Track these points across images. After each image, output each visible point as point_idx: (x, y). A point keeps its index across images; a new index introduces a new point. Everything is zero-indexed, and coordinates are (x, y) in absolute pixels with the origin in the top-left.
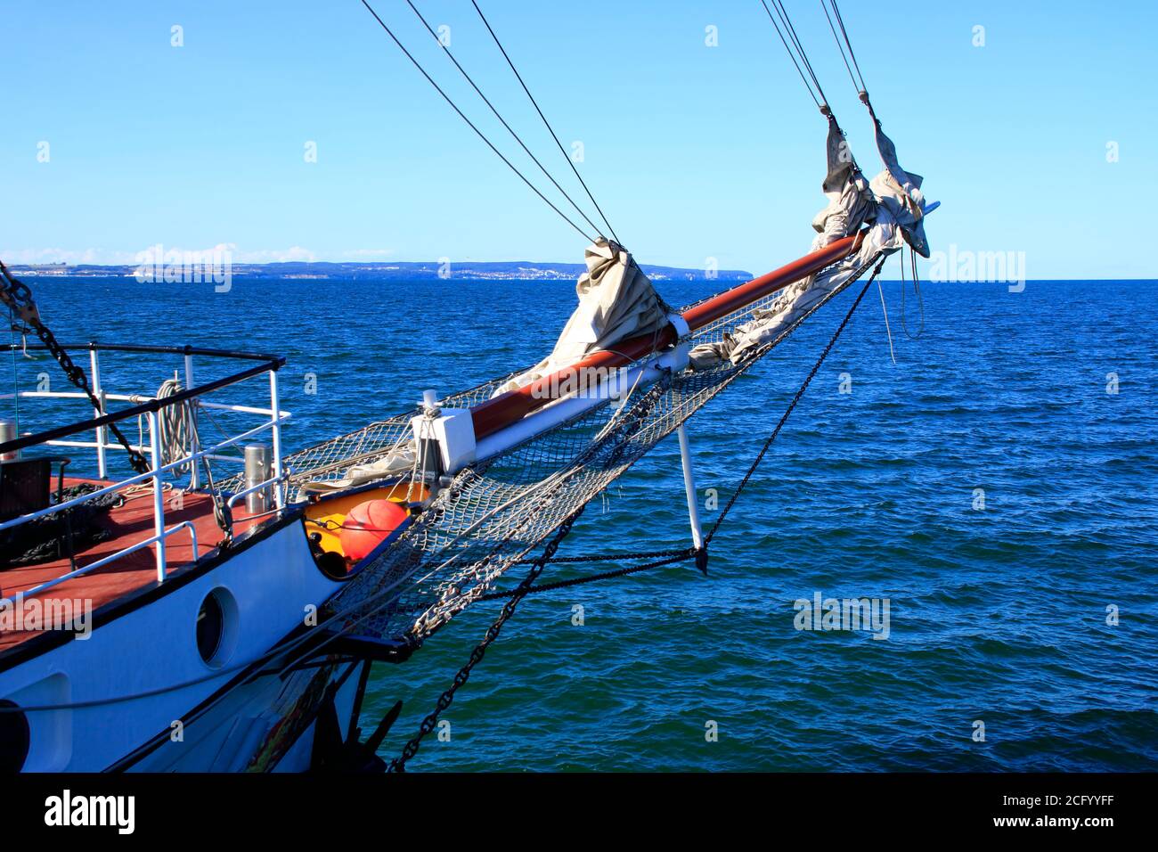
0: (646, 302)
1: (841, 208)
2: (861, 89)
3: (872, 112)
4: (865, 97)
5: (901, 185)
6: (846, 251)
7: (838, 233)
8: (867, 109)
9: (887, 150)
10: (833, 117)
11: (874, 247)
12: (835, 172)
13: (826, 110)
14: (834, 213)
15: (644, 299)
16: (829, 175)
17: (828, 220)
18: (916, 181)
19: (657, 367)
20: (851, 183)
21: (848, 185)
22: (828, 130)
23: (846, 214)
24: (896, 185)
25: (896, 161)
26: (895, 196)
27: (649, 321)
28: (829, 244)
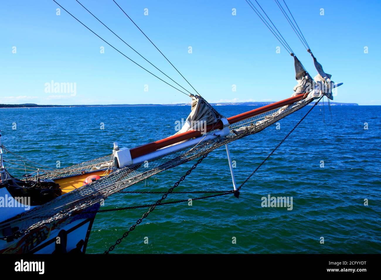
0: (209, 114)
1: (301, 85)
2: (308, 49)
3: (312, 55)
4: (309, 51)
5: (323, 77)
6: (301, 98)
7: (299, 92)
8: (310, 54)
9: (319, 67)
10: (295, 57)
11: (311, 96)
12: (299, 74)
13: (292, 55)
14: (298, 86)
15: (207, 113)
16: (296, 75)
17: (297, 88)
18: (329, 76)
19: (214, 135)
20: (304, 77)
21: (303, 78)
22: (294, 61)
23: (302, 86)
24: (321, 78)
25: (322, 70)
26: (321, 81)
27: (211, 120)
28: (296, 95)
